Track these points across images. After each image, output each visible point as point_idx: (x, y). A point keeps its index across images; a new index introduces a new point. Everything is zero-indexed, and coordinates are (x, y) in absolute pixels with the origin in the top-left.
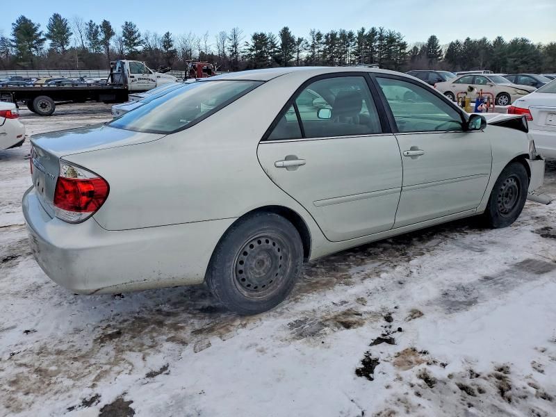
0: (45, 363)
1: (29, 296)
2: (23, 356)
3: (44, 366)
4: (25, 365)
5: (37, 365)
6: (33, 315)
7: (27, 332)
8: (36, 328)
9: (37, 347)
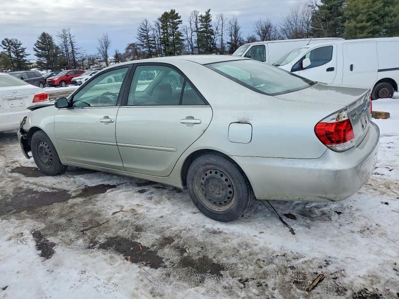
0: (384, 189)
1: (374, 225)
2: (394, 195)
3: (385, 188)
4: (393, 192)
5: (388, 190)
6: (378, 212)
7: (387, 203)
8: (381, 203)
9: (385, 196)
